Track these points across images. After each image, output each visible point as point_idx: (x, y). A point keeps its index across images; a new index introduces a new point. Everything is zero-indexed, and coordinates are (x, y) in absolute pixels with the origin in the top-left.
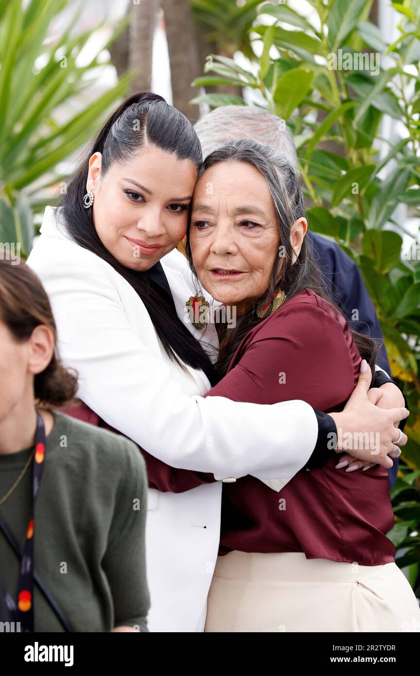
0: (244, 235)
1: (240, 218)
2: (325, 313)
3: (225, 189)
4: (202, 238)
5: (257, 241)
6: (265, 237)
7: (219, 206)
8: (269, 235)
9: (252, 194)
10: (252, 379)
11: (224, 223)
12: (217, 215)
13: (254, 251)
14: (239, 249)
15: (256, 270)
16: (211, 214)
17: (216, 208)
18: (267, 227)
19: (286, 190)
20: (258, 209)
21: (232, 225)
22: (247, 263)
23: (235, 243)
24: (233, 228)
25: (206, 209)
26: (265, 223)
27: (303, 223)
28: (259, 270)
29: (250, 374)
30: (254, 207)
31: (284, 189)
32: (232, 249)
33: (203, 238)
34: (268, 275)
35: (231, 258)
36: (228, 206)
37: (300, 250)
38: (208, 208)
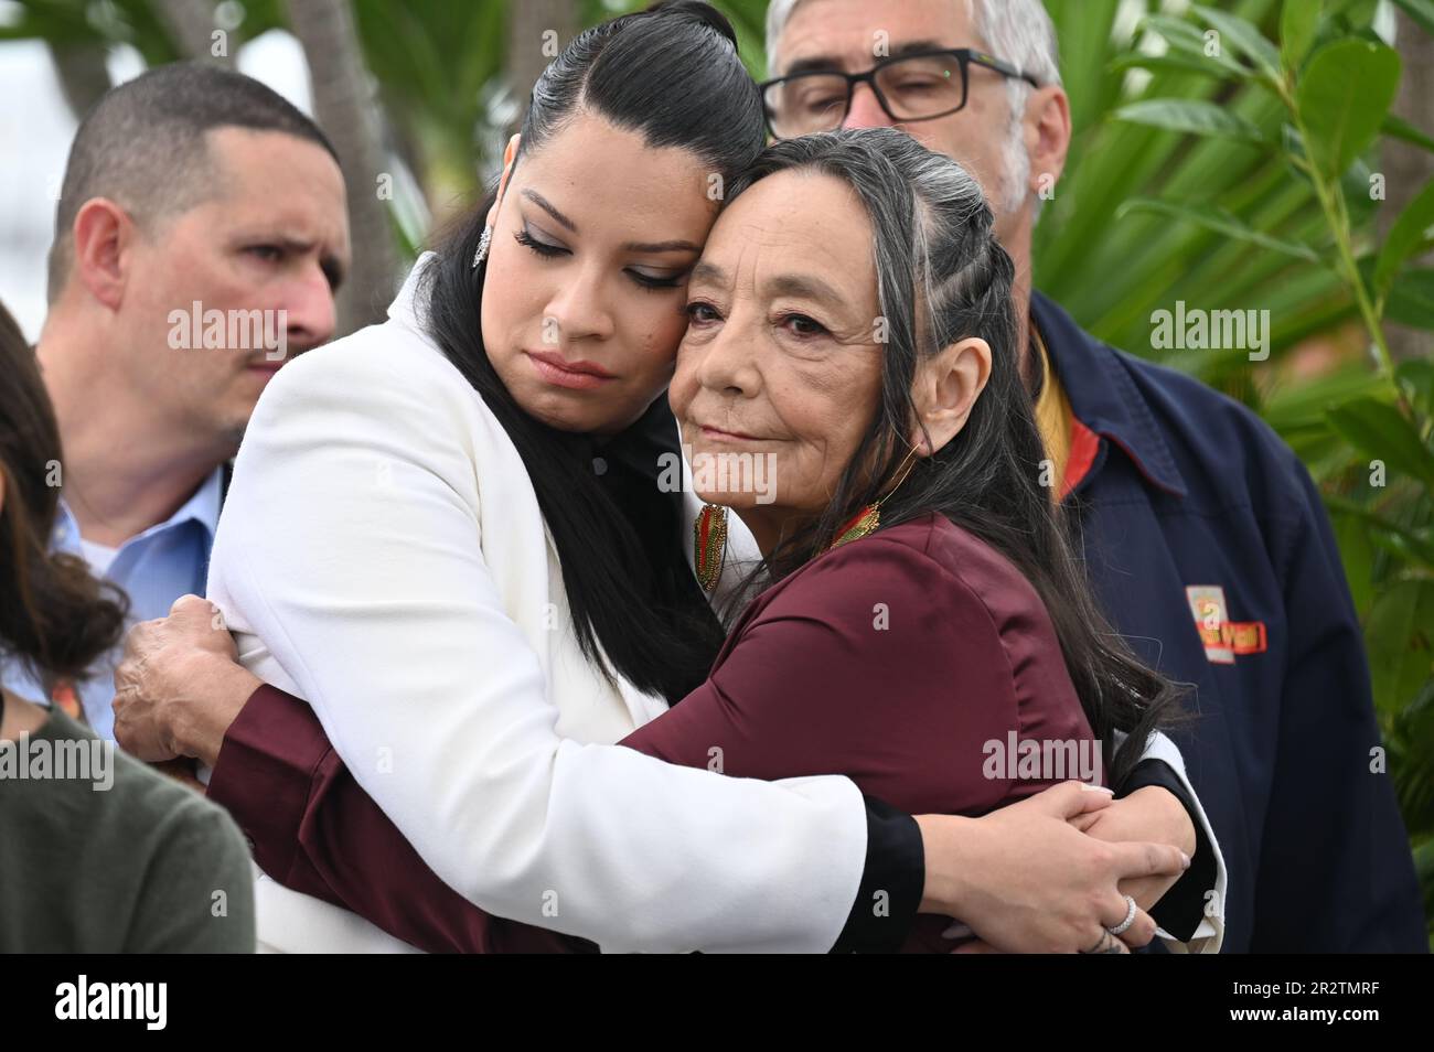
0: (783, 349)
1: (781, 305)
2: (943, 572)
3: (762, 230)
4: (692, 344)
5: (811, 368)
6: (838, 364)
7: (738, 267)
8: (851, 363)
9: (824, 249)
10: (725, 713)
11: (742, 312)
12: (731, 291)
13: (800, 391)
14: (763, 384)
15: (808, 440)
16: (720, 287)
17: (730, 273)
18: (847, 341)
19: (927, 262)
20: (827, 287)
21: (762, 321)
22: (780, 421)
23: (754, 367)
24: (760, 329)
25: (712, 275)
26: (842, 329)
27: (974, 351)
28: (817, 442)
29: (722, 701)
30: (818, 282)
31: (922, 258)
32: (745, 378)
33: (698, 345)
34: (839, 461)
35: (740, 404)
36: (757, 270)
37: (961, 423)
38: (715, 272)
